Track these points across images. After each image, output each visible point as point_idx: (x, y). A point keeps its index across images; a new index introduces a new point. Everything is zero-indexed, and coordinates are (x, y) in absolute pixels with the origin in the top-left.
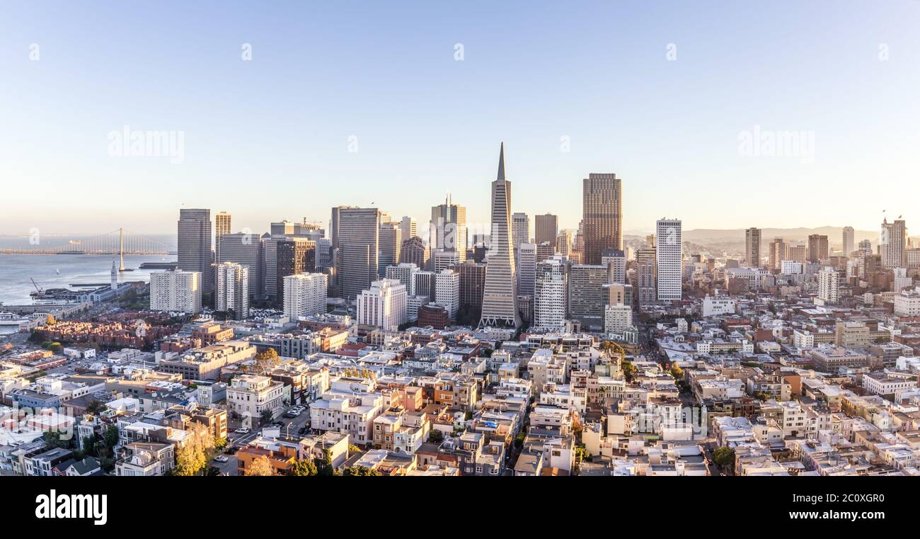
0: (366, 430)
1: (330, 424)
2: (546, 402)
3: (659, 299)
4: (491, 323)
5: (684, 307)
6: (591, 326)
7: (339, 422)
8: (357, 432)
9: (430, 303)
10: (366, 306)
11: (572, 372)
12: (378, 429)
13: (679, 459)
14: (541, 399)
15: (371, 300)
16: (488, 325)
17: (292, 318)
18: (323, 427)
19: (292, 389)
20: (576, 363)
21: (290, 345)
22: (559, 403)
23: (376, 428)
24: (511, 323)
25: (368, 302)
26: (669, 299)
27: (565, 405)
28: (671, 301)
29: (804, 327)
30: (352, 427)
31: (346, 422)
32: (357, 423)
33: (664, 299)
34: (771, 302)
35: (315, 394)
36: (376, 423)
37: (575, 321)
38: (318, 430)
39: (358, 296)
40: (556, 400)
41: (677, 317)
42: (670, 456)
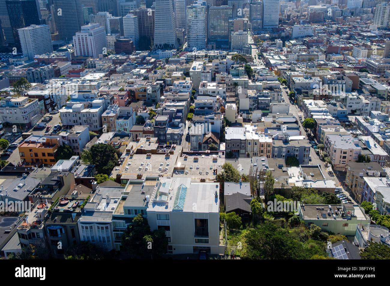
0: (98, 121)
1: (74, 121)
2: (202, 93)
3: (264, 27)
4: (161, 47)
5: (280, 32)
6: (222, 46)
7: (80, 119)
8: (92, 124)
9: (121, 37)
10: (80, 43)
11: (216, 75)
12: (105, 120)
13: (283, 124)
14: (200, 92)
15: (83, 40)
16: (158, 48)
17: (30, 57)
18: (70, 124)
19: (45, 103)
20: (218, 69)
21: (33, 75)
22: (211, 94)
23: (104, 119)
24: (173, 46)
25: (81, 41)
26: (271, 27)
27: (214, 94)
28: (272, 28)
29: (361, 44)
30: (89, 121)
31: (85, 119)
32: (92, 118)
33: (267, 27)
34: (338, 28)
35: (60, 104)
36: (103, 117)
37: (212, 43)
38: (68, 126)
39: (74, 37)
40: (208, 92)
41: (276, 38)
42: (277, 122)
